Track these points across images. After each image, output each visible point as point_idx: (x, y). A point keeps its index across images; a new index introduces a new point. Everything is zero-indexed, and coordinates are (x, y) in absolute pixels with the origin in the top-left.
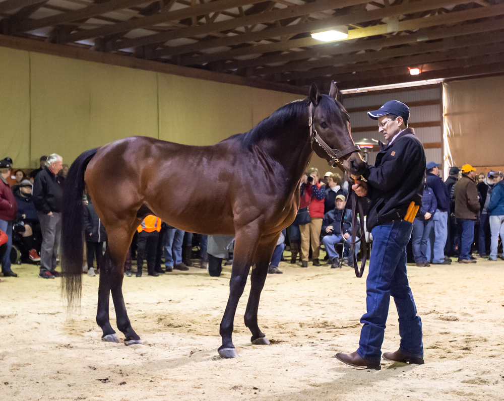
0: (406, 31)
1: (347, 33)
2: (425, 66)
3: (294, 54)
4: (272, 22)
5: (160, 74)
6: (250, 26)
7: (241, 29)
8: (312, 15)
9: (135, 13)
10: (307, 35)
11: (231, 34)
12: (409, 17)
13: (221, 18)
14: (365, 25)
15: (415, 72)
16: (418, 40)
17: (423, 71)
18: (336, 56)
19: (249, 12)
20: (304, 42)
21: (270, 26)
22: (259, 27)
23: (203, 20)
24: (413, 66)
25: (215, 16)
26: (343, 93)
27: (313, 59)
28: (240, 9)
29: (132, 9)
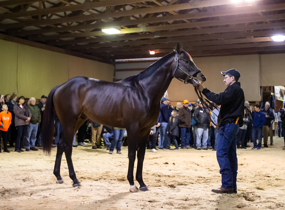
0: (149, 32)
1: (120, 30)
2: (157, 50)
3: (92, 39)
4: (82, 21)
5: (19, 45)
6: (70, 23)
7: (65, 24)
8: (103, 20)
9: (7, 11)
10: (100, 30)
11: (59, 26)
12: (151, 25)
13: (54, 17)
14: (129, 27)
15: (152, 53)
16: (155, 37)
17: (157, 53)
18: (113, 42)
19: (70, 15)
20: (98, 34)
21: (80, 24)
22: (75, 24)
23: (45, 18)
24: (152, 50)
25: (51, 16)
26: (116, 61)
27: (102, 43)
28: (65, 13)
29: (5, 8)
